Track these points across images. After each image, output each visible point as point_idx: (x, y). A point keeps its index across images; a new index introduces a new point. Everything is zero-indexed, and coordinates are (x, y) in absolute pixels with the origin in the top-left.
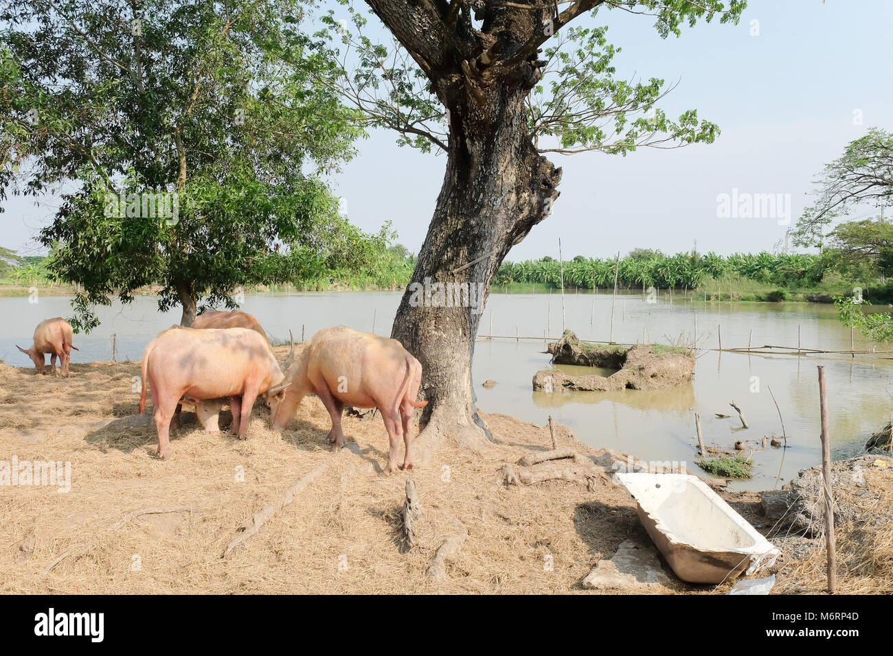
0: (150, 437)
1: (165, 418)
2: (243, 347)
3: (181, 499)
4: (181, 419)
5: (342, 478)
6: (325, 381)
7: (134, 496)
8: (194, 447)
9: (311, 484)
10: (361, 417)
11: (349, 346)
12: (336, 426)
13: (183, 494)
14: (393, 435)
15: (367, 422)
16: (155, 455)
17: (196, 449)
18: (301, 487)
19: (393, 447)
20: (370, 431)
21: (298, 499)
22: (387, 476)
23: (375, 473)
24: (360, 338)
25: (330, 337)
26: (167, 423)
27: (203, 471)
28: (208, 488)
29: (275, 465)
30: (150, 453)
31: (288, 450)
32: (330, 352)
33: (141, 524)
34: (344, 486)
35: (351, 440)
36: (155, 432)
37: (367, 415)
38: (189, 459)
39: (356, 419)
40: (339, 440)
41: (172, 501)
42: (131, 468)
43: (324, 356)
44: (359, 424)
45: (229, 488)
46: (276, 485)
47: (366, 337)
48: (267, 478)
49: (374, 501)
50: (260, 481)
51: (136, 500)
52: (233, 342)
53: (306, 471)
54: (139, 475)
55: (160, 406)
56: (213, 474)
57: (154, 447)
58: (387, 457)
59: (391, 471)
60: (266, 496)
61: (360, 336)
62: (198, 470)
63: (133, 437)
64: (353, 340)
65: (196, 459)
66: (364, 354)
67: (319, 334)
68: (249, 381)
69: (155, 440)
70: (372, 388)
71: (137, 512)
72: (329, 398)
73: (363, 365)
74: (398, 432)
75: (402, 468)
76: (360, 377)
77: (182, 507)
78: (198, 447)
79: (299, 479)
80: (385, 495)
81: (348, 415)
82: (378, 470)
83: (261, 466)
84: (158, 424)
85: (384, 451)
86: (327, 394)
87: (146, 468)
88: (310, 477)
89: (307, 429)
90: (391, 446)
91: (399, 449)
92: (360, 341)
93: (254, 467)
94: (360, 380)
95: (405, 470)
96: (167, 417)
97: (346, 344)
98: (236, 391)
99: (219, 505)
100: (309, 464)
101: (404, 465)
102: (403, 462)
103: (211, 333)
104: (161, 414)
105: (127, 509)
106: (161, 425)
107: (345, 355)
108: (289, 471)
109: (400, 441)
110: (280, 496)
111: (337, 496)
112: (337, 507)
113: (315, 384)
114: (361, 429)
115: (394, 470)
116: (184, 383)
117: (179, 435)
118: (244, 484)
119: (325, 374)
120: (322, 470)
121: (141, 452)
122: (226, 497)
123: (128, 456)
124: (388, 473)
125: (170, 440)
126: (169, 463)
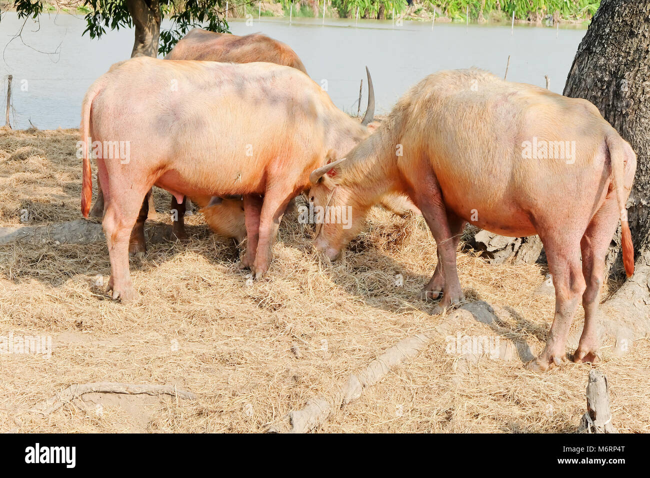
0: (92, 262)
1: (121, 225)
2: (274, 101)
3: (157, 373)
4: (146, 235)
5: (455, 366)
6: (434, 175)
7: (74, 360)
8: (174, 284)
9: (396, 369)
10: (491, 255)
11: (490, 109)
12: (444, 267)
13: (160, 364)
14: (565, 291)
15: (502, 268)
16: (105, 294)
17: (178, 289)
18: (377, 372)
19: (562, 315)
20: (507, 284)
21: (371, 394)
22: (543, 370)
23: (520, 363)
24: (513, 94)
25: (449, 89)
26: (126, 235)
27: (193, 330)
28: (203, 359)
29: (327, 330)
30: (94, 289)
31: (349, 305)
32: (450, 120)
33: (88, 409)
34: (458, 379)
35: (472, 296)
36: (105, 252)
37: (503, 253)
38: (166, 306)
39: (478, 260)
40: (451, 294)
41: (141, 375)
42: (65, 313)
43: (436, 126)
44: (486, 269)
45: (243, 361)
46: (331, 363)
47: (524, 93)
48: (311, 350)
49: (517, 411)
50: (299, 355)
51: (77, 368)
52: (253, 89)
53: (386, 345)
54: (79, 325)
55: (113, 200)
56: (210, 336)
57: (101, 280)
58: (545, 335)
59: (551, 360)
60: (313, 380)
61: (511, 90)
62: (183, 325)
63: (61, 259)
64: (499, 97)
65: (178, 307)
66: (520, 125)
67: (428, 81)
68: (275, 170)
69: (106, 267)
70: (532, 195)
71: (82, 387)
73: (516, 146)
74: (576, 286)
75: (574, 357)
77: (159, 387)
78: (182, 285)
79: (373, 357)
80: (539, 403)
81: (465, 250)
82: (527, 359)
83: (301, 329)
84: (109, 236)
85: (538, 323)
86: (436, 202)
87: (91, 313)
88: (393, 357)
89: (384, 269)
90: (558, 312)
92: (513, 99)
93: (288, 328)
94: (508, 177)
95: (579, 363)
96: (125, 223)
97: (484, 105)
98: (250, 184)
99: (226, 389)
100: (392, 333)
101: (578, 352)
102: (576, 347)
103: (208, 69)
104: (115, 218)
105: (65, 379)
106: (115, 238)
107: (481, 125)
108: (354, 341)
110: (340, 383)
111: (447, 395)
112: (446, 415)
113: (412, 179)
114: (490, 279)
115: (557, 360)
116: (155, 162)
117: (144, 261)
118: (270, 358)
119: (435, 161)
120: (416, 346)
121: (77, 285)
122: (237, 377)
123: (56, 292)
124: (544, 363)
125: (132, 269)
126: (130, 308)
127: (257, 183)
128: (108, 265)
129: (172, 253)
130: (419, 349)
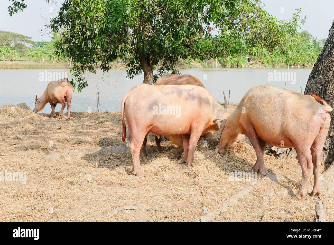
0: (127, 161)
1: (136, 147)
2: (193, 98)
3: (150, 202)
5: (264, 198)
6: (252, 125)
7: (119, 198)
8: (157, 169)
9: (241, 200)
10: (278, 155)
11: (272, 100)
12: (259, 160)
13: (151, 199)
14: (305, 169)
15: (283, 160)
16: (130, 172)
17: (158, 170)
18: (233, 201)
19: (305, 178)
20: (285, 166)
21: (232, 209)
22: (299, 199)
23: (290, 197)
24: (282, 93)
25: (258, 93)
26: (138, 150)
27: (163, 185)
28: (167, 196)
29: (215, 185)
30: (127, 171)
31: (223, 175)
32: (258, 104)
33: (124, 216)
34: (265, 203)
35: (270, 171)
37: (283, 154)
38: (154, 177)
39: (273, 157)
40: (262, 170)
41: (144, 203)
42: (116, 180)
43: (252, 107)
44: (276, 161)
45: (182, 197)
46: (216, 198)
47: (286, 93)
48: (209, 193)
49: (289, 216)
50: (204, 195)
51: (120, 200)
52: (185, 94)
53: (237, 190)
54: (121, 184)
55: (133, 138)
56: (170, 188)
57: (130, 167)
58: (299, 186)
59: (302, 196)
60: (209, 204)
61: (281, 92)
62: (160, 184)
63: (115, 160)
64: (276, 95)
65: (158, 177)
66: (284, 105)
67: (250, 90)
68: (194, 125)
69: (131, 162)
70: (290, 132)
71: (122, 208)
72: (255, 138)
73: (283, 113)
74: (309, 166)
75: (311, 194)
76: (281, 122)
77: (150, 207)
78: (160, 169)
79: (232, 195)
80: (297, 212)
81: (268, 153)
82: (292, 195)
83: (204, 185)
84: (132, 151)
85: (297, 181)
87: (126, 180)
88: (240, 195)
89: (237, 161)
90: (303, 176)
91: (308, 180)
92: (281, 95)
93: (199, 184)
94: (281, 125)
95: (313, 197)
96: (138, 146)
97: (270, 98)
98: (185, 131)
99: (176, 208)
100: (239, 186)
101: (312, 193)
102: (312, 190)
104: (134, 144)
105: (115, 205)
106: (134, 152)
107: (269, 106)
108: (225, 189)
109: (310, 174)
110: (219, 205)
111: (261, 210)
112: (261, 217)
114: (278, 165)
115: (304, 195)
116: (149, 123)
117: (146, 160)
118: (193, 196)
119: (253, 120)
120: (249, 191)
121: (121, 170)
122: (180, 203)
123: (113, 172)
124: (299, 197)
125: (141, 163)
126: (140, 178)
127: (187, 130)
128: (132, 162)
129: (156, 157)
130: (250, 192)
